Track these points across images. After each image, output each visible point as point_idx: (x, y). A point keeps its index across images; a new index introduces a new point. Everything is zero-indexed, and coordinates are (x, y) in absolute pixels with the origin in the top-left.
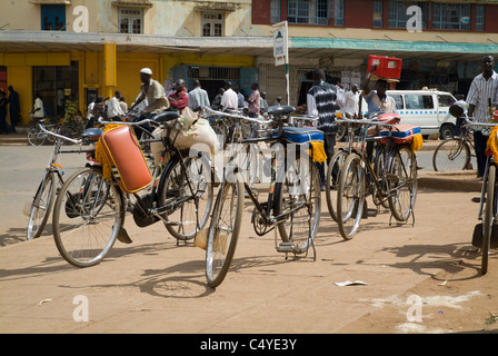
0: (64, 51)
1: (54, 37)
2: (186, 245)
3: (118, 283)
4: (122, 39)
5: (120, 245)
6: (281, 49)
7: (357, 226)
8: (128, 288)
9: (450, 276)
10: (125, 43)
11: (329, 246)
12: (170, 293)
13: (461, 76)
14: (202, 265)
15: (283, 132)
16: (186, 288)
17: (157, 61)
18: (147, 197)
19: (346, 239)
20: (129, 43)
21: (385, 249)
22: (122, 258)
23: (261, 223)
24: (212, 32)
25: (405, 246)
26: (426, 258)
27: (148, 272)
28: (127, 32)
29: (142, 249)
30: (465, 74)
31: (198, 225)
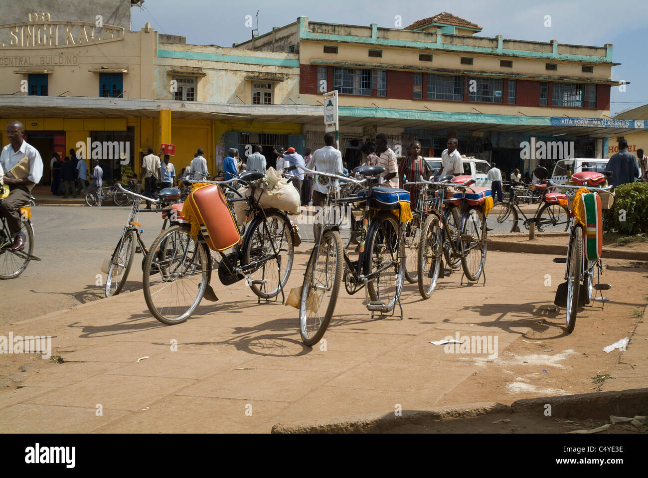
0: (121, 117)
1: (112, 103)
2: (268, 303)
3: (211, 340)
4: (177, 106)
5: (206, 303)
6: (331, 117)
7: (434, 285)
8: (224, 346)
9: (538, 335)
10: (180, 110)
11: (411, 304)
12: (267, 351)
13: (494, 146)
14: (297, 322)
15: (373, 192)
16: (281, 346)
17: (209, 127)
18: (232, 255)
19: (425, 298)
20: (184, 110)
21: (467, 308)
22: (207, 316)
23: (351, 282)
24: (262, 100)
25: (485, 305)
26: (509, 317)
27: (239, 330)
28: (181, 99)
29: (226, 307)
30: (498, 144)
31: (280, 283)
